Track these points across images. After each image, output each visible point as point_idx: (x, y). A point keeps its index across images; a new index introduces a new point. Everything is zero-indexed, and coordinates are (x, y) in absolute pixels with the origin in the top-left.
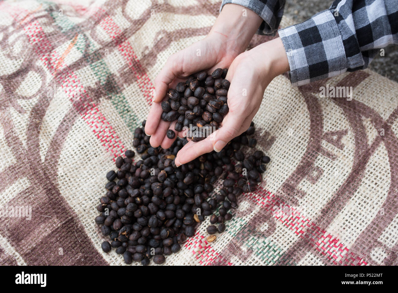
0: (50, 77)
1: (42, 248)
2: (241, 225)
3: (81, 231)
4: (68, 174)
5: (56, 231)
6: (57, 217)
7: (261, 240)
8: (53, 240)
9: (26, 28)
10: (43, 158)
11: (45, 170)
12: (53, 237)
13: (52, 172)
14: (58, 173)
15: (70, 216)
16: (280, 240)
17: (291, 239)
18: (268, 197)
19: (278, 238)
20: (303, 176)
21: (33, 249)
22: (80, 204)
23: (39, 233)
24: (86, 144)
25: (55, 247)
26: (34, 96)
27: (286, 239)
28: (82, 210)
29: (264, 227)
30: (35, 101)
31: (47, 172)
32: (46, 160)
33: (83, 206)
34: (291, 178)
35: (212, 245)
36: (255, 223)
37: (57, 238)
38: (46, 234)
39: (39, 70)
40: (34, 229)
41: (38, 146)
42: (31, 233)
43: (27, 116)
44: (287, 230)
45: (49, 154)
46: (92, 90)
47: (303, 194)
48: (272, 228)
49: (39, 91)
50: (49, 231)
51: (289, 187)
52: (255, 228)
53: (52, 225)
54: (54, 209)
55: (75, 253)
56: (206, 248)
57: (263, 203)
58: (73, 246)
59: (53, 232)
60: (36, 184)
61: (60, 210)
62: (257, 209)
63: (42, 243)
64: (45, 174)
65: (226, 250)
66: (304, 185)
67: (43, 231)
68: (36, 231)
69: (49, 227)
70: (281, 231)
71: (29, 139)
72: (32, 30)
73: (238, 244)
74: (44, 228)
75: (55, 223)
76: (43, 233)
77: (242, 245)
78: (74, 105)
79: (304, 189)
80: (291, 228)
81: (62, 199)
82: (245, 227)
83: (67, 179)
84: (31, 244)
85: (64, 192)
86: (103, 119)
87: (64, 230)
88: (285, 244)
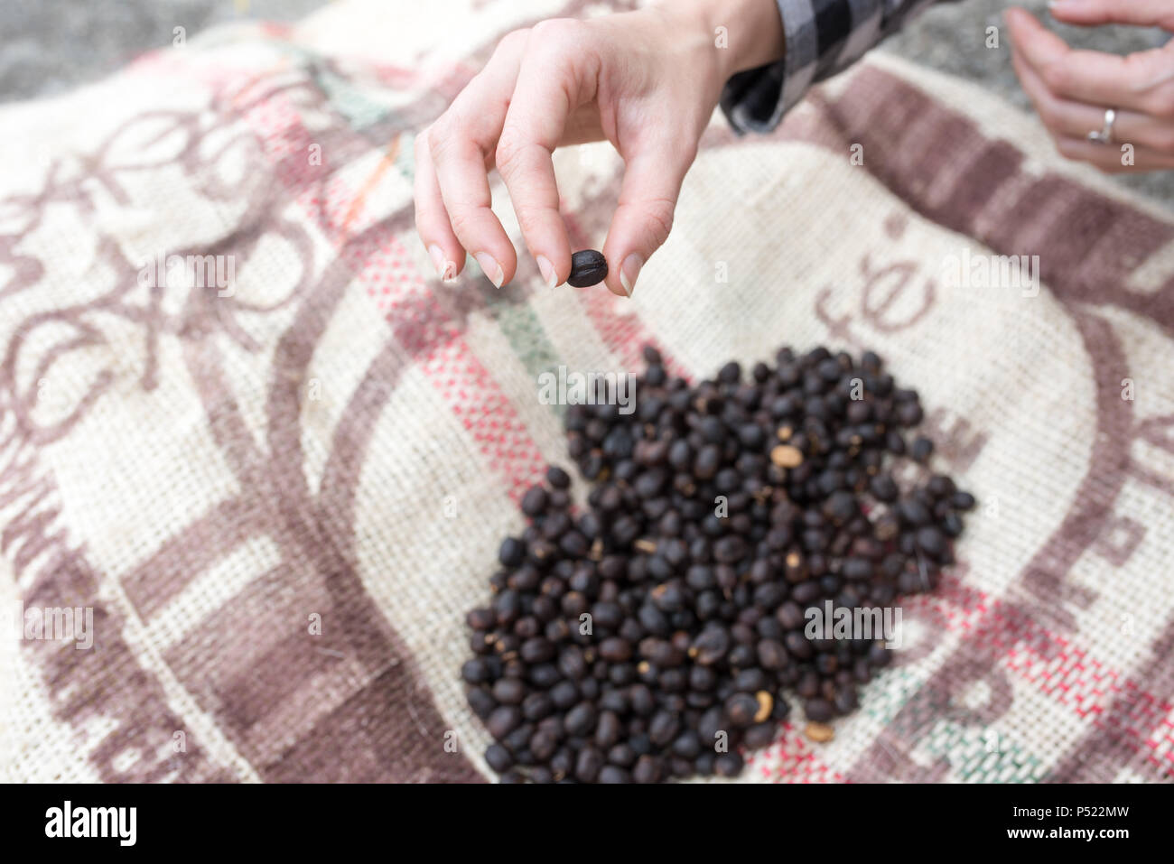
0: (325, 251)
1: (314, 748)
2: (905, 691)
3: (424, 702)
4: (387, 533)
5: (355, 699)
6: (360, 658)
7: (972, 733)
8: (349, 724)
9: (255, 115)
10: (314, 483)
11: (319, 515)
12: (350, 715)
13: (342, 525)
14: (358, 527)
15: (395, 655)
16: (1031, 733)
17: (1063, 731)
18: (981, 607)
19: (1023, 727)
20: (1083, 545)
21: (288, 752)
22: (422, 622)
23: (306, 703)
24: (434, 445)
25: (355, 747)
26: (282, 304)
27: (1048, 731)
28: (426, 641)
29: (977, 695)
30: (285, 319)
31: (327, 524)
32: (323, 488)
33: (429, 629)
34: (1048, 550)
35: (818, 750)
36: (948, 682)
37: (359, 719)
38: (327, 707)
39: (294, 233)
40: (293, 690)
41: (297, 445)
42: (283, 704)
43: (265, 359)
44: (1047, 703)
45: (331, 471)
46: (448, 291)
47: (1088, 598)
48: (1003, 699)
49: (297, 291)
50: (337, 698)
51: (1043, 578)
52: (948, 696)
53: (345, 681)
54: (348, 632)
55: (410, 766)
56: (800, 759)
57: (965, 625)
58: (407, 744)
59: (347, 702)
60: (296, 557)
61: (364, 638)
62: (950, 643)
63: (313, 733)
64: (321, 528)
65: (867, 765)
66: (1088, 570)
67: (319, 696)
68: (299, 698)
69: (337, 686)
70: (1030, 707)
71: (273, 426)
72: (271, 120)
73: (902, 746)
74: (321, 689)
75: (352, 674)
76: (318, 702)
77: (913, 746)
78: (397, 333)
79: (1091, 582)
80: (1061, 699)
81: (370, 604)
82: (917, 697)
83: (382, 546)
84: (279, 738)
85: (376, 584)
86: (480, 374)
87: (379, 696)
88: (1048, 746)
